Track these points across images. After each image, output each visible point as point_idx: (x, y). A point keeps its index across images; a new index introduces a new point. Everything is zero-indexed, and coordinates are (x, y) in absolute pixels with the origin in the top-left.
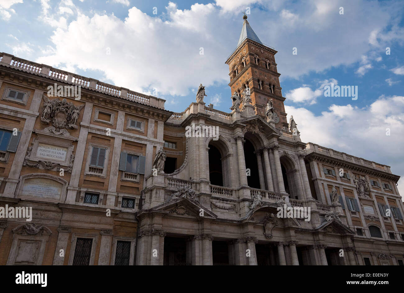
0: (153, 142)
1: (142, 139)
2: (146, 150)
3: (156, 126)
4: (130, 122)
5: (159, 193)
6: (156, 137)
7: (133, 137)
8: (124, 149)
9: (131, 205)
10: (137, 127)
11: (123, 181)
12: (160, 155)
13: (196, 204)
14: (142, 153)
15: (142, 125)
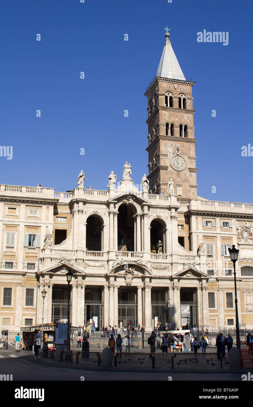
0: (46, 223)
1: (38, 223)
2: (41, 230)
3: (48, 211)
4: (29, 211)
5: (47, 261)
6: (47, 220)
7: (31, 222)
8: (26, 231)
9: (32, 268)
10: (34, 214)
11: (27, 253)
12: (47, 236)
13: (71, 266)
14: (38, 232)
15: (38, 211)
